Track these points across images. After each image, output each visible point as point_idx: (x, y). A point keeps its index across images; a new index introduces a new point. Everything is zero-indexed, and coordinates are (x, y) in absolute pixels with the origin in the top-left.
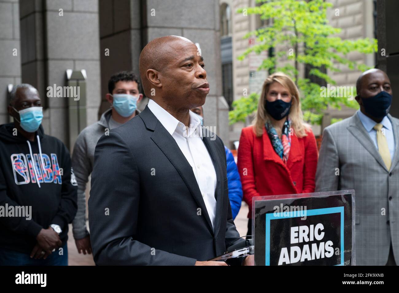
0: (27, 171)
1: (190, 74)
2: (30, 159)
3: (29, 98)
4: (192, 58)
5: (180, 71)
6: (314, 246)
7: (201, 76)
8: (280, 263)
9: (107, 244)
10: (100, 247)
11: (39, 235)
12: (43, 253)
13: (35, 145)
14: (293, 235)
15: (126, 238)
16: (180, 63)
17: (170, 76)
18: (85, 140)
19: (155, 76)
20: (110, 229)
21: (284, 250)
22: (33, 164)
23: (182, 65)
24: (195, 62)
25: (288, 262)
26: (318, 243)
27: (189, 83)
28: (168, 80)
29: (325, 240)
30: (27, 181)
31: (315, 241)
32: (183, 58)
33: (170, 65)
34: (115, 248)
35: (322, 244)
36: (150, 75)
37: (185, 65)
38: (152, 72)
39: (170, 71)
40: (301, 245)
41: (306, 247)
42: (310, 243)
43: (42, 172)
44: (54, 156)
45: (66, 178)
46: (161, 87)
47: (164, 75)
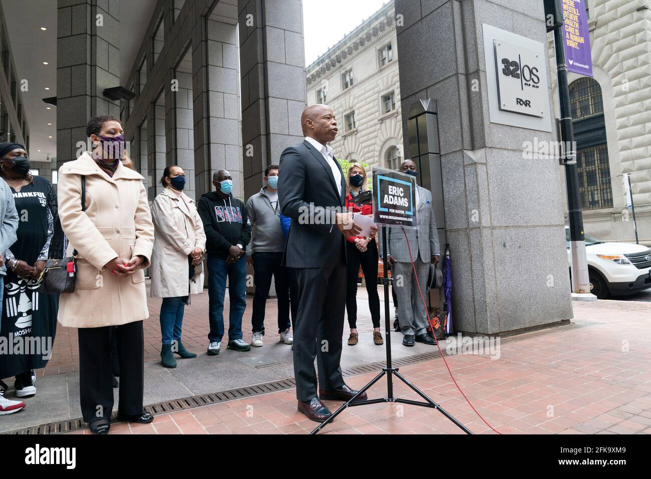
0: (223, 215)
1: (329, 123)
2: (225, 209)
3: (226, 175)
4: (330, 115)
5: (324, 120)
6: (399, 198)
7: (334, 124)
8: (385, 202)
9: (290, 201)
10: (286, 203)
11: (230, 248)
12: (233, 259)
13: (228, 202)
14: (390, 190)
15: (300, 199)
16: (324, 116)
17: (318, 123)
18: (252, 201)
19: (310, 123)
20: (291, 194)
21: (386, 196)
22: (227, 212)
23: (324, 118)
24: (331, 117)
25: (388, 203)
26: (401, 197)
27: (328, 127)
28: (317, 125)
29: (404, 197)
30: (224, 220)
31: (399, 196)
32: (325, 114)
33: (319, 117)
34: (295, 204)
35: (403, 199)
36: (308, 122)
37: (326, 118)
38: (309, 121)
39: (318, 120)
40: (394, 196)
41: (396, 197)
42: (398, 196)
43: (232, 216)
44: (238, 209)
45: (245, 221)
46: (313, 129)
47: (315, 122)
